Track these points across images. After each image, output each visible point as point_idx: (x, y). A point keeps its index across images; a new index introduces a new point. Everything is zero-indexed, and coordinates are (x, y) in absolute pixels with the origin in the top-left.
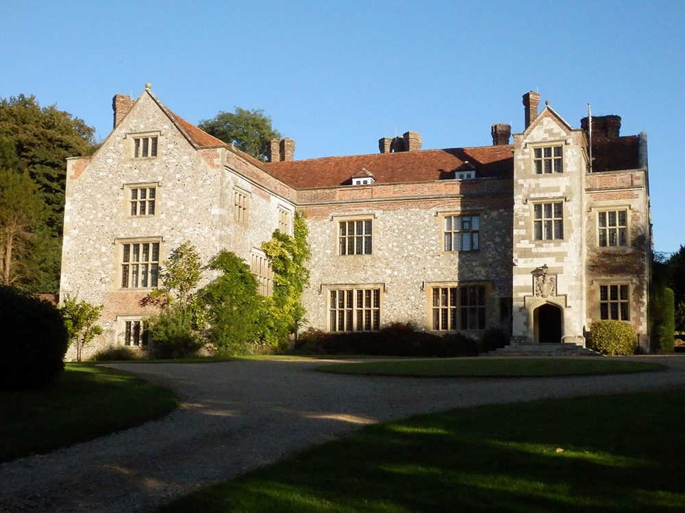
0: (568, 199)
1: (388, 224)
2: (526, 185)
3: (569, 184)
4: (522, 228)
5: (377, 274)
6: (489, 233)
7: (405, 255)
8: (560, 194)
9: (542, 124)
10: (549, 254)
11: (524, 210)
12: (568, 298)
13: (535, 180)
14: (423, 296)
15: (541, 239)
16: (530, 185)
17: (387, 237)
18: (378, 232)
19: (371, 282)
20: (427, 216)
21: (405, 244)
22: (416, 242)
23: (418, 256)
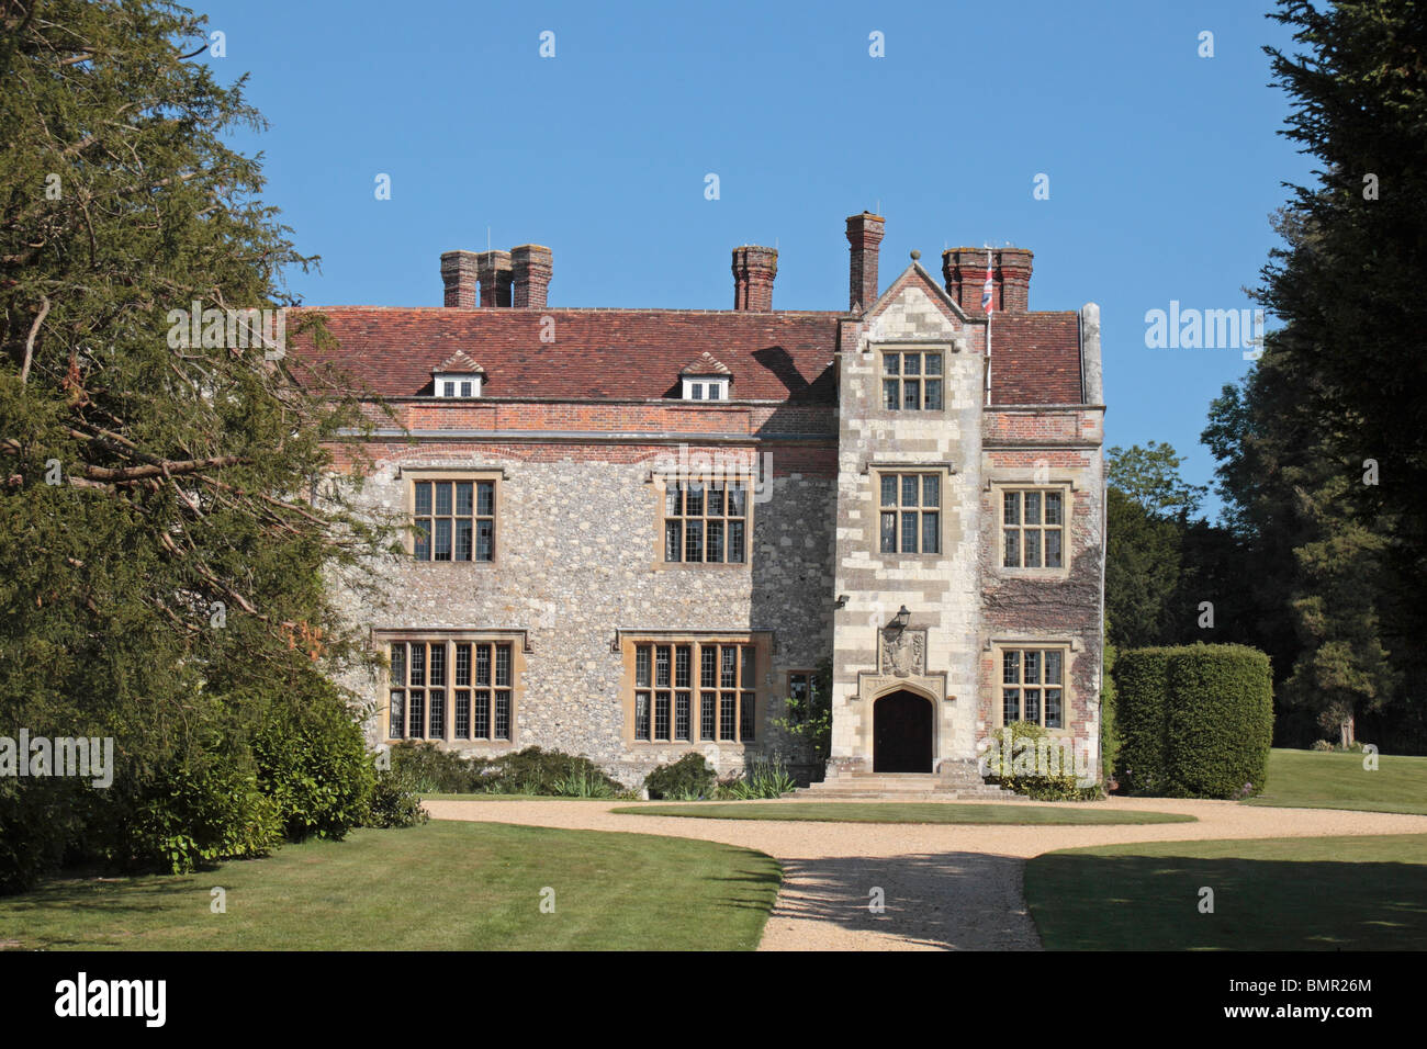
0: (954, 467)
1: (535, 494)
2: (865, 433)
3: (956, 436)
4: (853, 524)
5: (508, 608)
6: (767, 525)
7: (575, 566)
8: (937, 457)
9: (902, 301)
10: (909, 585)
11: (861, 488)
12: (950, 679)
13: (884, 423)
14: (615, 663)
15: (895, 551)
16: (874, 434)
17: (533, 523)
18: (510, 512)
19: (494, 627)
20: (625, 480)
21: (576, 542)
22: (601, 540)
23: (604, 569)
